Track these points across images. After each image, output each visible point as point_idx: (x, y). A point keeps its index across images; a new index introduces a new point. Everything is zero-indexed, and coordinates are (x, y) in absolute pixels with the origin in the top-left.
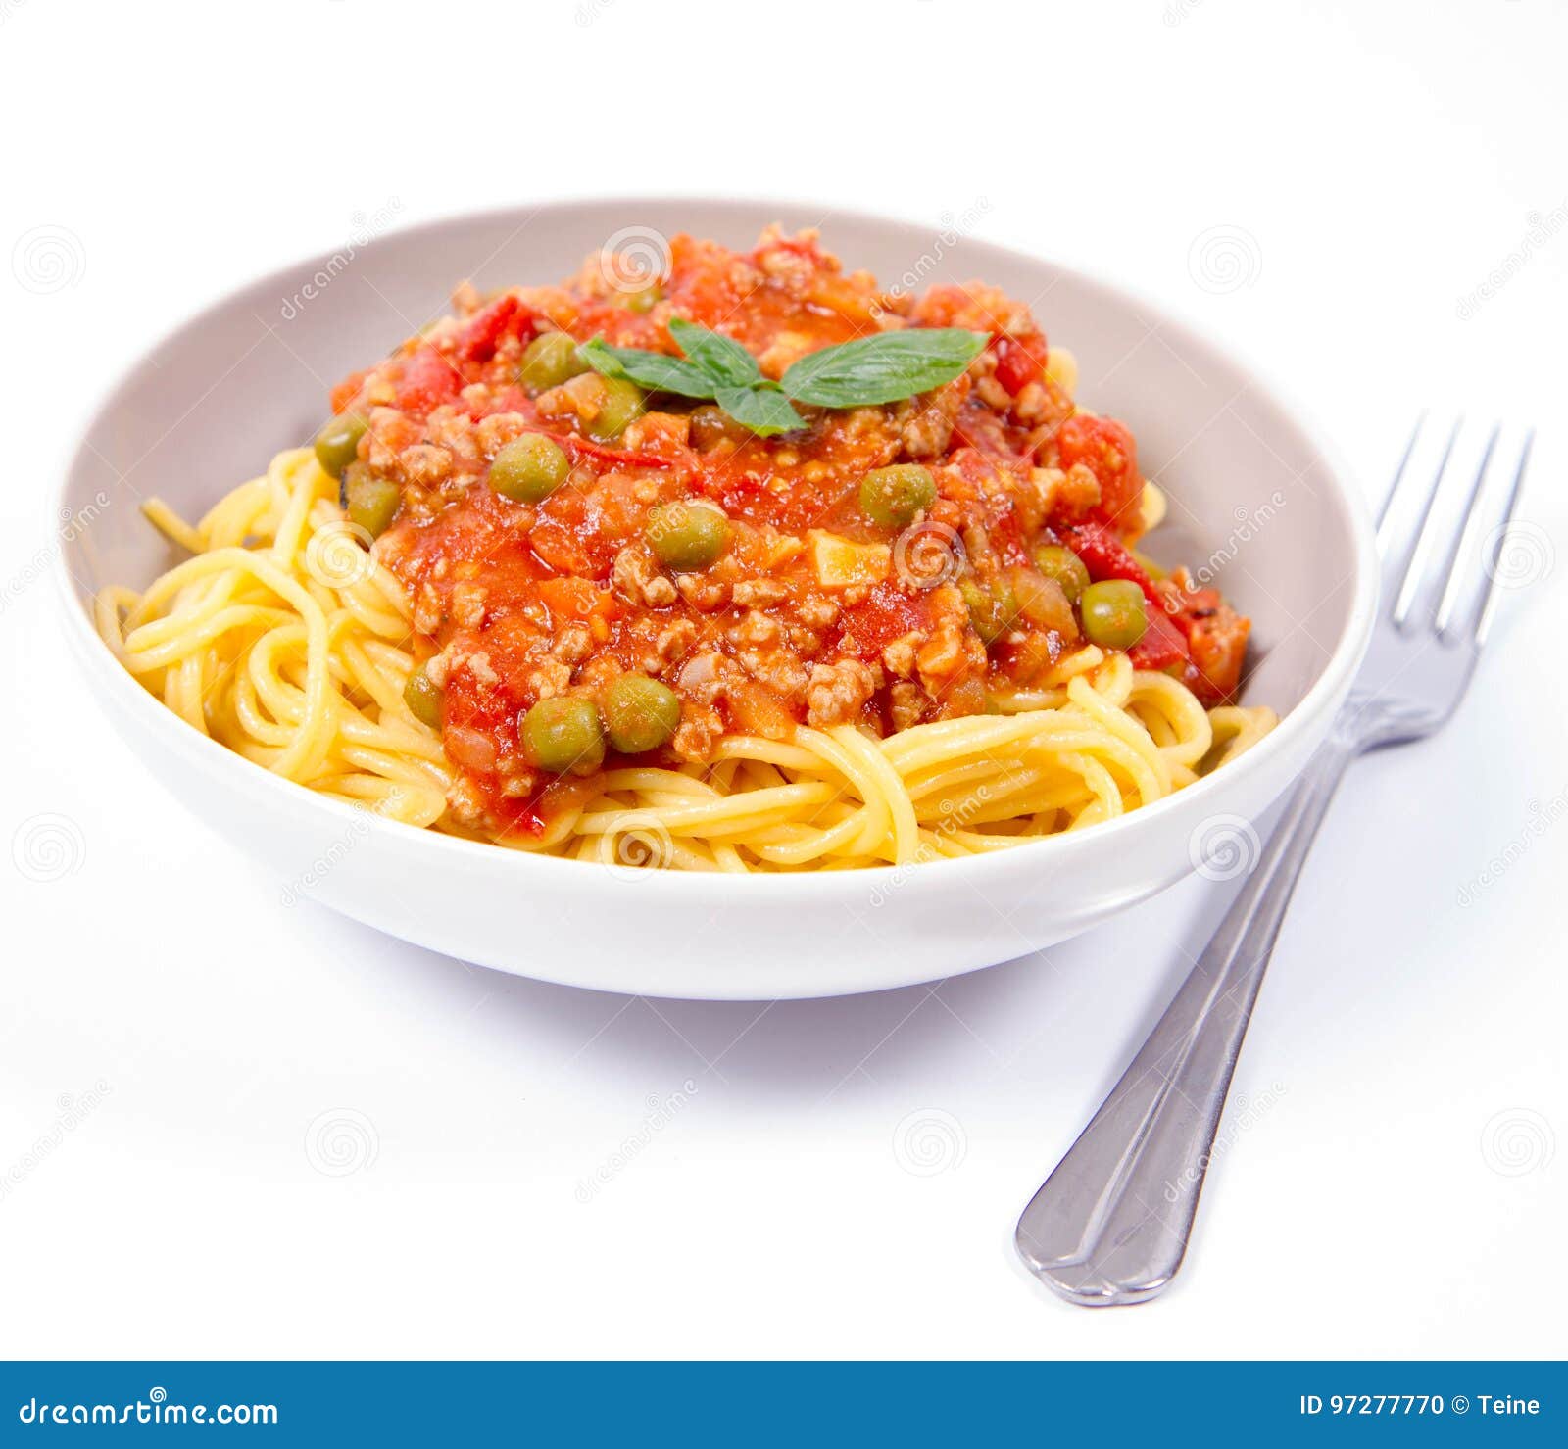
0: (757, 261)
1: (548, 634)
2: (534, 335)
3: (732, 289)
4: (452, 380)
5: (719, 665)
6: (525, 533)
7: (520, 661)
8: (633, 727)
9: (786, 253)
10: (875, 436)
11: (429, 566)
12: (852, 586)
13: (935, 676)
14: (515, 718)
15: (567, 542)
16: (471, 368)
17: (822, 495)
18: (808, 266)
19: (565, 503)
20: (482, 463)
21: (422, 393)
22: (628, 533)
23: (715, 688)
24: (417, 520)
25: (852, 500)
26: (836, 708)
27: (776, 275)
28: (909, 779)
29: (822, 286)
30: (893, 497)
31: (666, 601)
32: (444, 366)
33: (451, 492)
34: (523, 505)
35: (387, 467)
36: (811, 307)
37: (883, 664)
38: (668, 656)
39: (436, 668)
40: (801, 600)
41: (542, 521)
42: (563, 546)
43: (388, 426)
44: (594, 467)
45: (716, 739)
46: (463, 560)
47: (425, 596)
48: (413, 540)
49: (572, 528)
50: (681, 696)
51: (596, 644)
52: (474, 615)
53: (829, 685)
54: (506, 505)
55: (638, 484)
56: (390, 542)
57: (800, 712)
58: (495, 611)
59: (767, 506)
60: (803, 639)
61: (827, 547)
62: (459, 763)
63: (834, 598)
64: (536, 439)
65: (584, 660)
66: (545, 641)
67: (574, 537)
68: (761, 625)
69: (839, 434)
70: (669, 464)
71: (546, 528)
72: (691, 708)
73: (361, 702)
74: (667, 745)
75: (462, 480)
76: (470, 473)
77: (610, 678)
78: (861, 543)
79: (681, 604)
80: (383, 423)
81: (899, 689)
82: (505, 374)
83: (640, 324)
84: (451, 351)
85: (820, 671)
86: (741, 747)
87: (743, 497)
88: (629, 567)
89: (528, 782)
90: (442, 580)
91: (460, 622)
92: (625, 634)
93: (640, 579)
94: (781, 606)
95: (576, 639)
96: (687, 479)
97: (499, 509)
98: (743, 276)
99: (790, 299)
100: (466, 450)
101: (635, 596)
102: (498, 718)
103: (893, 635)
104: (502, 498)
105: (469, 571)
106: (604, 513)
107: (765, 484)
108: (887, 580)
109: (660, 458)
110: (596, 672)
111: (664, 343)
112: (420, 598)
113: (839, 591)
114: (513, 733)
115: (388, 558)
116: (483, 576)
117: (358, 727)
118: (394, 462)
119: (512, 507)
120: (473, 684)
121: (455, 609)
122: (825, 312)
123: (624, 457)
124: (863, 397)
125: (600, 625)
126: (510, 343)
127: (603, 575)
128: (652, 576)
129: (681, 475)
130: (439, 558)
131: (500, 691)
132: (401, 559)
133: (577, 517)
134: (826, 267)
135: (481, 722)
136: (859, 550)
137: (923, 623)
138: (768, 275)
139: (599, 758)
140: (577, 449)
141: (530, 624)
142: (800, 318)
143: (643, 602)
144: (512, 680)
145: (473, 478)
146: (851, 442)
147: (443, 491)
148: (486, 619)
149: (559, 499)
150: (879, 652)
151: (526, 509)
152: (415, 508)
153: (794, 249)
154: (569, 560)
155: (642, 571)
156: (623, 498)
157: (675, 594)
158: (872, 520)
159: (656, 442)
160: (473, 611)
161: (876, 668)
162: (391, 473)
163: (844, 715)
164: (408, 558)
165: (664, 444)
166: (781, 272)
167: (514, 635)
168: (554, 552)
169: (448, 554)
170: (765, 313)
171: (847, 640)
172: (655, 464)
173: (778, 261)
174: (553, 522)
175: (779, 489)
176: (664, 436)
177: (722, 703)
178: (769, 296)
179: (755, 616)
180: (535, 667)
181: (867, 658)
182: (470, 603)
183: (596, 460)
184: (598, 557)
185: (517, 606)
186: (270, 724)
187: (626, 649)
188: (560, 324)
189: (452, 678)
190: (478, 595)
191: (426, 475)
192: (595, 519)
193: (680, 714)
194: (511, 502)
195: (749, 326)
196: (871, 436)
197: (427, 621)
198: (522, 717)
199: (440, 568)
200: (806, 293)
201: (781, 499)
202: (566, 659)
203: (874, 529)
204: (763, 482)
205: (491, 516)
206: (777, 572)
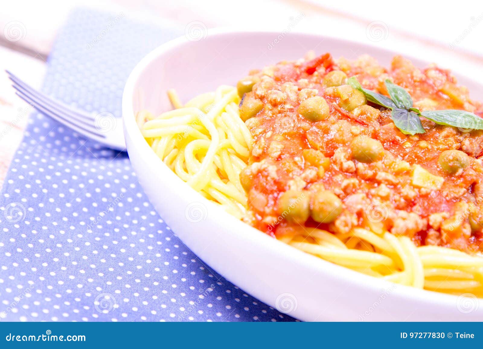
0: (425, 72)
1: (301, 169)
2: (332, 70)
3: (412, 77)
4: (296, 76)
5: (363, 199)
6: (305, 131)
7: (288, 175)
8: (322, 210)
9: (437, 72)
10: (451, 139)
11: (265, 132)
12: (425, 188)
13: (448, 232)
14: (278, 194)
15: (319, 139)
16: (305, 74)
17: (424, 154)
18: (444, 78)
19: (323, 124)
20: (297, 104)
21: (284, 77)
22: (344, 143)
23: (359, 207)
24: (266, 116)
25: (435, 159)
26: (404, 229)
27: (431, 79)
28: (426, 266)
29: (447, 87)
30: (452, 161)
31: (351, 171)
32: (295, 71)
33: (282, 109)
34: (308, 122)
35: (261, 96)
36: (441, 94)
37: (428, 221)
38: (345, 190)
39: (255, 166)
40: (403, 186)
41: (313, 129)
42: (317, 139)
43: (267, 82)
44: (339, 117)
45: (353, 227)
46: (278, 134)
47: (260, 142)
48: (262, 123)
49: (323, 134)
50: (344, 206)
51: (318, 177)
52: (276, 153)
53: (404, 219)
54: (301, 119)
55: (354, 127)
56: (253, 121)
57: (389, 227)
58: (283, 154)
59: (400, 151)
60: (399, 201)
61: (419, 171)
62: (251, 205)
63: (416, 190)
64: (320, 99)
65: (312, 182)
66: (299, 170)
67: (323, 138)
68: (384, 190)
69: (437, 135)
70: (368, 125)
71: (313, 132)
72: (347, 212)
73: (222, 176)
74: (333, 223)
75: (288, 106)
76: (291, 105)
77: (319, 191)
78: (434, 175)
79: (356, 173)
80: (266, 81)
81: (432, 232)
82: (316, 80)
83: (373, 80)
84: (299, 67)
85: (403, 213)
86: (362, 233)
87: (392, 145)
88: (340, 154)
89: (275, 219)
90: (268, 139)
91: (270, 154)
92: (331, 178)
93: (343, 160)
94: (395, 186)
95: (311, 173)
96: (373, 132)
97: (298, 119)
98: (418, 75)
99: (433, 88)
100: (293, 97)
101: (339, 166)
102: (272, 192)
103: (436, 211)
104: (301, 116)
105: (279, 138)
106: (337, 133)
107: (402, 143)
108: (440, 191)
109: (364, 121)
110: (315, 187)
111: (379, 88)
112: (258, 143)
113: (419, 188)
114: (275, 199)
115: (251, 125)
116: (284, 141)
117: (218, 182)
118: (265, 95)
119: (303, 120)
120: (266, 177)
121: (269, 149)
122: (445, 97)
123: (351, 117)
124: (450, 124)
125: (322, 170)
126: (321, 70)
127: (330, 155)
128: (348, 159)
129: (371, 129)
130: (270, 131)
131: (276, 182)
132: (256, 127)
133: (326, 131)
134: (451, 81)
135: (265, 191)
136: (431, 176)
137: (449, 211)
138: (427, 77)
139: (305, 218)
140: (334, 108)
141: (295, 163)
142: (435, 96)
143: (341, 169)
144: (282, 181)
145: (292, 107)
146: (441, 139)
147: (279, 108)
148: (280, 157)
149: (322, 123)
150: (428, 215)
151: (308, 123)
152: (267, 112)
153: (441, 71)
154: (319, 145)
155: (345, 157)
156: (346, 130)
157: (354, 169)
158: (441, 168)
159: (365, 116)
160: (276, 152)
161: (425, 221)
162: (262, 98)
163: (407, 233)
164: (258, 127)
165: (368, 118)
166: (433, 78)
167: (288, 164)
168: (313, 140)
169: (274, 130)
170: (422, 90)
171: (417, 208)
172: (362, 123)
173: (433, 74)
174: (317, 130)
175: (407, 146)
176: (369, 115)
177: (360, 214)
178: (426, 85)
179: (383, 186)
180: (292, 178)
181: (422, 217)
182: (276, 148)
183: (340, 115)
184: (329, 148)
185: (293, 155)
186: (186, 173)
187: (329, 183)
188: (343, 70)
189: (260, 172)
190: (280, 146)
191: (275, 100)
192: (333, 134)
193: (342, 212)
194: (303, 118)
195: (414, 92)
196: (450, 138)
197: (257, 151)
198: (281, 194)
199: (269, 134)
200: (440, 88)
201: (406, 150)
202: (305, 179)
203: (440, 172)
204: (401, 142)
205: (294, 121)
206: (397, 174)
